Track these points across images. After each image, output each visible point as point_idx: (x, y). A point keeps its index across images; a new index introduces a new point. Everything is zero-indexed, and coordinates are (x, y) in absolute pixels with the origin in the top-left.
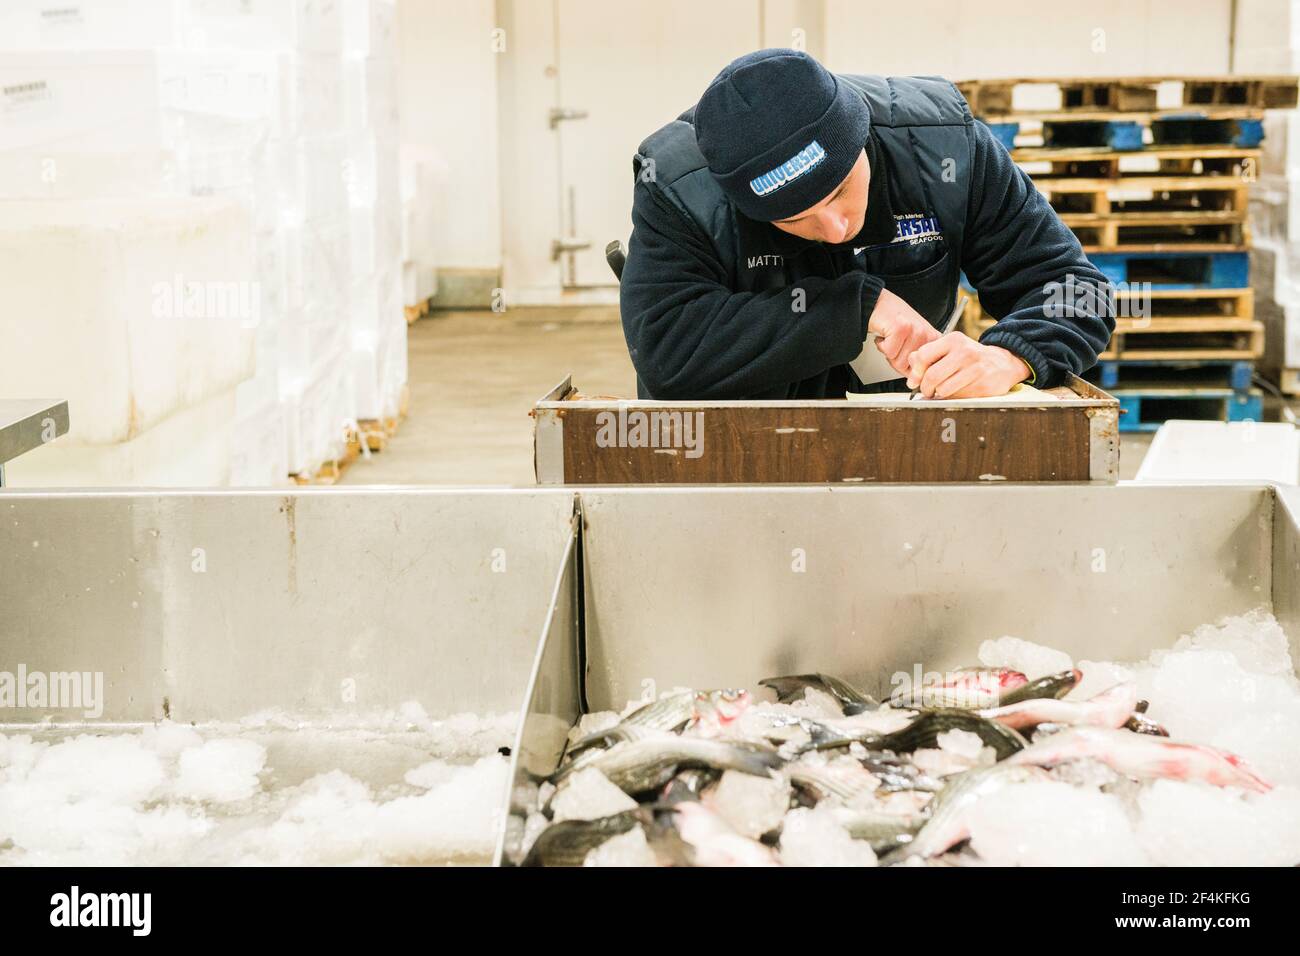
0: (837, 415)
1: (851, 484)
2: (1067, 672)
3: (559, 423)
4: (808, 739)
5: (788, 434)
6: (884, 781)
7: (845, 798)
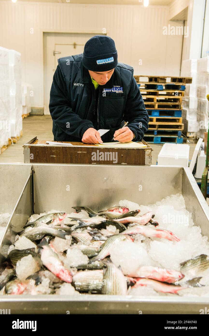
0: (91, 149)
1: (93, 164)
2: (137, 210)
3: (29, 149)
4: (79, 225)
5: (80, 153)
6: (93, 238)
7: (84, 242)
